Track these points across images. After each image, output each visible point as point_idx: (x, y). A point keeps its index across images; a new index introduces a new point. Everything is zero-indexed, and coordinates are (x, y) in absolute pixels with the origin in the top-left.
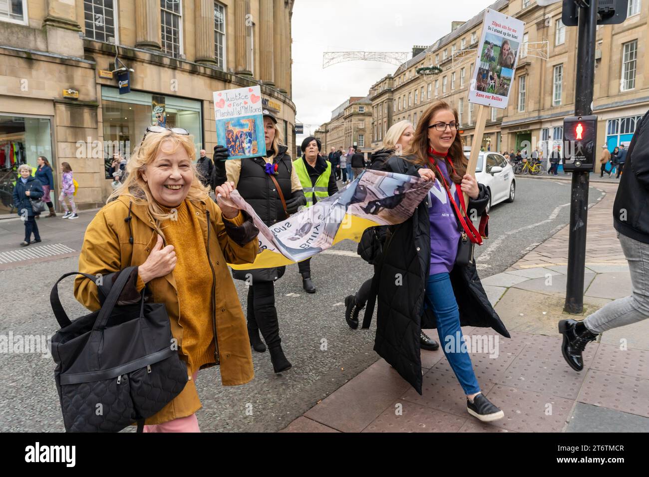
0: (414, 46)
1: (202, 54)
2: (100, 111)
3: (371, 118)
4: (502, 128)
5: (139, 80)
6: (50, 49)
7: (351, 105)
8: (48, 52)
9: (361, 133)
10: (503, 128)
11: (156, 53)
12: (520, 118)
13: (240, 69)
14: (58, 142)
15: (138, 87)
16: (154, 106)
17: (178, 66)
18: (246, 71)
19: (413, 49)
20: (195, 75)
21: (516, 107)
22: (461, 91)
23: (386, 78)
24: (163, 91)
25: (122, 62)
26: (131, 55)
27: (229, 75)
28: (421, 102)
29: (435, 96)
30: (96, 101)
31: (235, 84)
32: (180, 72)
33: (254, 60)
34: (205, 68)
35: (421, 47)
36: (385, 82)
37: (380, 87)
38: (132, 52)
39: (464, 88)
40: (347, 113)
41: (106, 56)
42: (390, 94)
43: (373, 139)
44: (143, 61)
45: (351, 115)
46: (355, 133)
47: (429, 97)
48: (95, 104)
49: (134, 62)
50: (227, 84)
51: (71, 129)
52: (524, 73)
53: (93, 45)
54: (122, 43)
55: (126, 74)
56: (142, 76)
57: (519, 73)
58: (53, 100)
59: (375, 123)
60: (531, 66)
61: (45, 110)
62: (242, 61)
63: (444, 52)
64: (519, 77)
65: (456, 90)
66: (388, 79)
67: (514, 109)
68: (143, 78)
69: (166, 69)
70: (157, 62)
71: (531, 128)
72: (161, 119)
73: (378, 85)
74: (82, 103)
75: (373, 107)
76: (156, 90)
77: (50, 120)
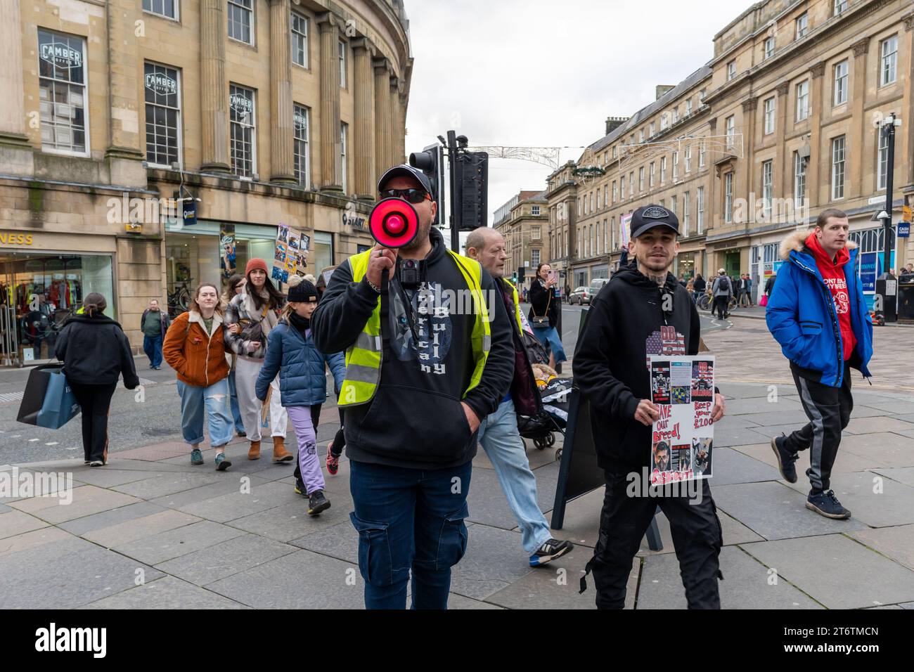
0: (608, 118)
1: (279, 170)
2: (163, 245)
3: (547, 224)
4: (706, 245)
5: (206, 209)
6: (113, 182)
7: (521, 205)
8: (110, 184)
9: (536, 247)
10: (708, 245)
11: (225, 176)
12: (725, 231)
13: (327, 183)
14: (119, 280)
15: (205, 216)
16: (222, 235)
17: (250, 189)
18: (335, 186)
19: (607, 122)
20: (270, 198)
21: (722, 216)
22: (661, 190)
23: (566, 166)
24: (232, 219)
25: (187, 190)
26: (197, 181)
27: (311, 195)
28: (613, 203)
29: (630, 196)
30: (159, 234)
31: (320, 205)
32: (252, 195)
33: (347, 168)
34: (281, 188)
35: (618, 119)
36: (564, 172)
37: (559, 178)
38: (198, 179)
39: (665, 186)
40: (515, 217)
41: (170, 185)
42: (573, 191)
43: (550, 258)
44: (210, 187)
45: (520, 220)
46: (526, 247)
47: (623, 197)
48: (159, 238)
49: (201, 188)
50: (309, 204)
51: (134, 266)
52: (729, 170)
53: (157, 174)
54: (187, 169)
55: (193, 204)
56: (209, 203)
57: (725, 170)
58: (115, 236)
59: (553, 233)
60: (738, 160)
61: (106, 247)
62: (329, 174)
63: (640, 132)
64: (726, 174)
65: (656, 188)
66: (568, 168)
67: (720, 218)
68: (210, 206)
69: (236, 193)
70: (226, 187)
71: (740, 245)
72: (230, 250)
73: (555, 176)
74: (145, 238)
75: (550, 208)
76: (224, 218)
77: (111, 256)
